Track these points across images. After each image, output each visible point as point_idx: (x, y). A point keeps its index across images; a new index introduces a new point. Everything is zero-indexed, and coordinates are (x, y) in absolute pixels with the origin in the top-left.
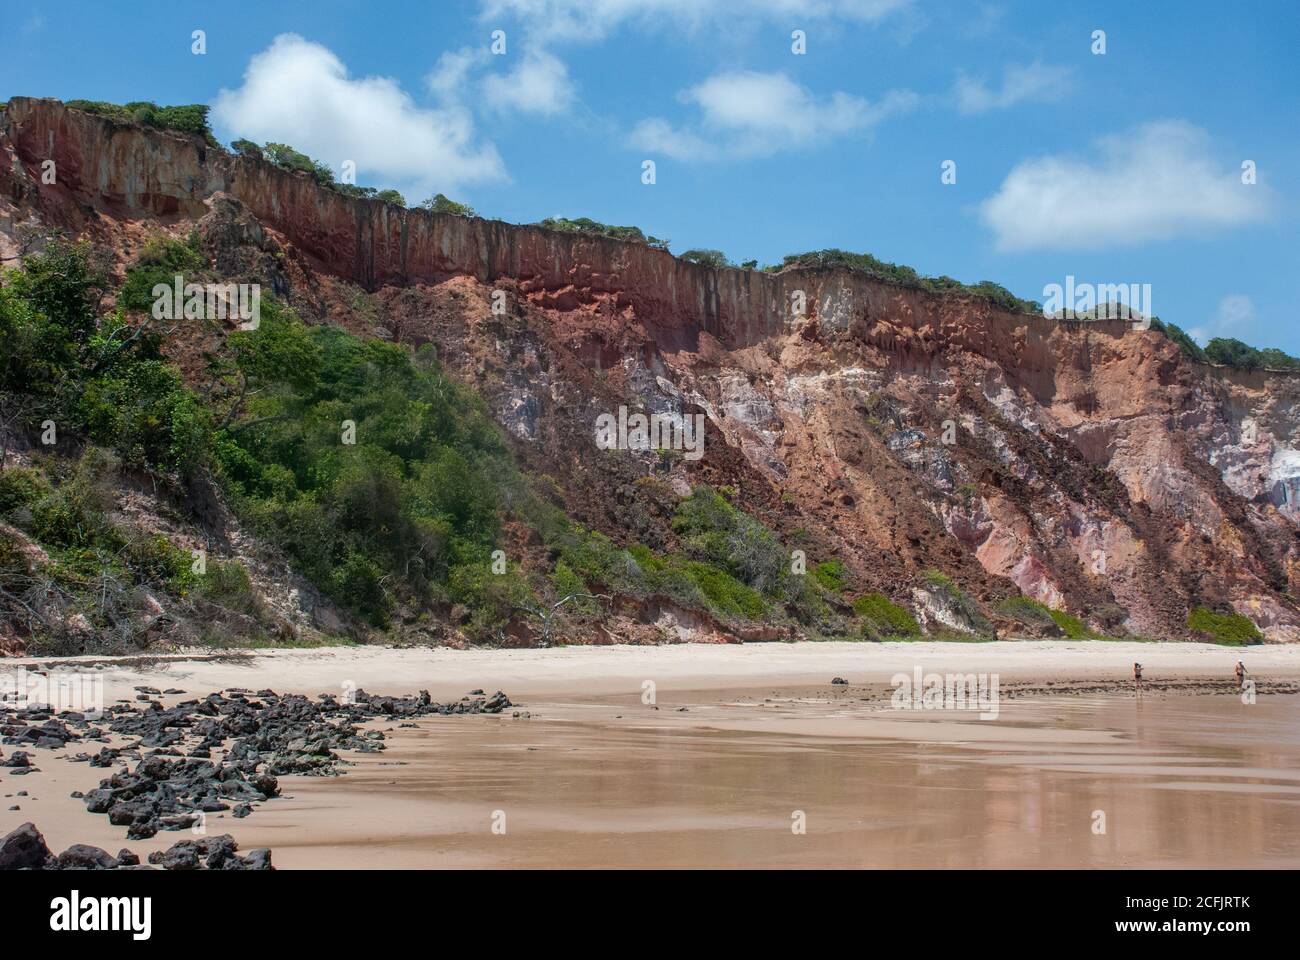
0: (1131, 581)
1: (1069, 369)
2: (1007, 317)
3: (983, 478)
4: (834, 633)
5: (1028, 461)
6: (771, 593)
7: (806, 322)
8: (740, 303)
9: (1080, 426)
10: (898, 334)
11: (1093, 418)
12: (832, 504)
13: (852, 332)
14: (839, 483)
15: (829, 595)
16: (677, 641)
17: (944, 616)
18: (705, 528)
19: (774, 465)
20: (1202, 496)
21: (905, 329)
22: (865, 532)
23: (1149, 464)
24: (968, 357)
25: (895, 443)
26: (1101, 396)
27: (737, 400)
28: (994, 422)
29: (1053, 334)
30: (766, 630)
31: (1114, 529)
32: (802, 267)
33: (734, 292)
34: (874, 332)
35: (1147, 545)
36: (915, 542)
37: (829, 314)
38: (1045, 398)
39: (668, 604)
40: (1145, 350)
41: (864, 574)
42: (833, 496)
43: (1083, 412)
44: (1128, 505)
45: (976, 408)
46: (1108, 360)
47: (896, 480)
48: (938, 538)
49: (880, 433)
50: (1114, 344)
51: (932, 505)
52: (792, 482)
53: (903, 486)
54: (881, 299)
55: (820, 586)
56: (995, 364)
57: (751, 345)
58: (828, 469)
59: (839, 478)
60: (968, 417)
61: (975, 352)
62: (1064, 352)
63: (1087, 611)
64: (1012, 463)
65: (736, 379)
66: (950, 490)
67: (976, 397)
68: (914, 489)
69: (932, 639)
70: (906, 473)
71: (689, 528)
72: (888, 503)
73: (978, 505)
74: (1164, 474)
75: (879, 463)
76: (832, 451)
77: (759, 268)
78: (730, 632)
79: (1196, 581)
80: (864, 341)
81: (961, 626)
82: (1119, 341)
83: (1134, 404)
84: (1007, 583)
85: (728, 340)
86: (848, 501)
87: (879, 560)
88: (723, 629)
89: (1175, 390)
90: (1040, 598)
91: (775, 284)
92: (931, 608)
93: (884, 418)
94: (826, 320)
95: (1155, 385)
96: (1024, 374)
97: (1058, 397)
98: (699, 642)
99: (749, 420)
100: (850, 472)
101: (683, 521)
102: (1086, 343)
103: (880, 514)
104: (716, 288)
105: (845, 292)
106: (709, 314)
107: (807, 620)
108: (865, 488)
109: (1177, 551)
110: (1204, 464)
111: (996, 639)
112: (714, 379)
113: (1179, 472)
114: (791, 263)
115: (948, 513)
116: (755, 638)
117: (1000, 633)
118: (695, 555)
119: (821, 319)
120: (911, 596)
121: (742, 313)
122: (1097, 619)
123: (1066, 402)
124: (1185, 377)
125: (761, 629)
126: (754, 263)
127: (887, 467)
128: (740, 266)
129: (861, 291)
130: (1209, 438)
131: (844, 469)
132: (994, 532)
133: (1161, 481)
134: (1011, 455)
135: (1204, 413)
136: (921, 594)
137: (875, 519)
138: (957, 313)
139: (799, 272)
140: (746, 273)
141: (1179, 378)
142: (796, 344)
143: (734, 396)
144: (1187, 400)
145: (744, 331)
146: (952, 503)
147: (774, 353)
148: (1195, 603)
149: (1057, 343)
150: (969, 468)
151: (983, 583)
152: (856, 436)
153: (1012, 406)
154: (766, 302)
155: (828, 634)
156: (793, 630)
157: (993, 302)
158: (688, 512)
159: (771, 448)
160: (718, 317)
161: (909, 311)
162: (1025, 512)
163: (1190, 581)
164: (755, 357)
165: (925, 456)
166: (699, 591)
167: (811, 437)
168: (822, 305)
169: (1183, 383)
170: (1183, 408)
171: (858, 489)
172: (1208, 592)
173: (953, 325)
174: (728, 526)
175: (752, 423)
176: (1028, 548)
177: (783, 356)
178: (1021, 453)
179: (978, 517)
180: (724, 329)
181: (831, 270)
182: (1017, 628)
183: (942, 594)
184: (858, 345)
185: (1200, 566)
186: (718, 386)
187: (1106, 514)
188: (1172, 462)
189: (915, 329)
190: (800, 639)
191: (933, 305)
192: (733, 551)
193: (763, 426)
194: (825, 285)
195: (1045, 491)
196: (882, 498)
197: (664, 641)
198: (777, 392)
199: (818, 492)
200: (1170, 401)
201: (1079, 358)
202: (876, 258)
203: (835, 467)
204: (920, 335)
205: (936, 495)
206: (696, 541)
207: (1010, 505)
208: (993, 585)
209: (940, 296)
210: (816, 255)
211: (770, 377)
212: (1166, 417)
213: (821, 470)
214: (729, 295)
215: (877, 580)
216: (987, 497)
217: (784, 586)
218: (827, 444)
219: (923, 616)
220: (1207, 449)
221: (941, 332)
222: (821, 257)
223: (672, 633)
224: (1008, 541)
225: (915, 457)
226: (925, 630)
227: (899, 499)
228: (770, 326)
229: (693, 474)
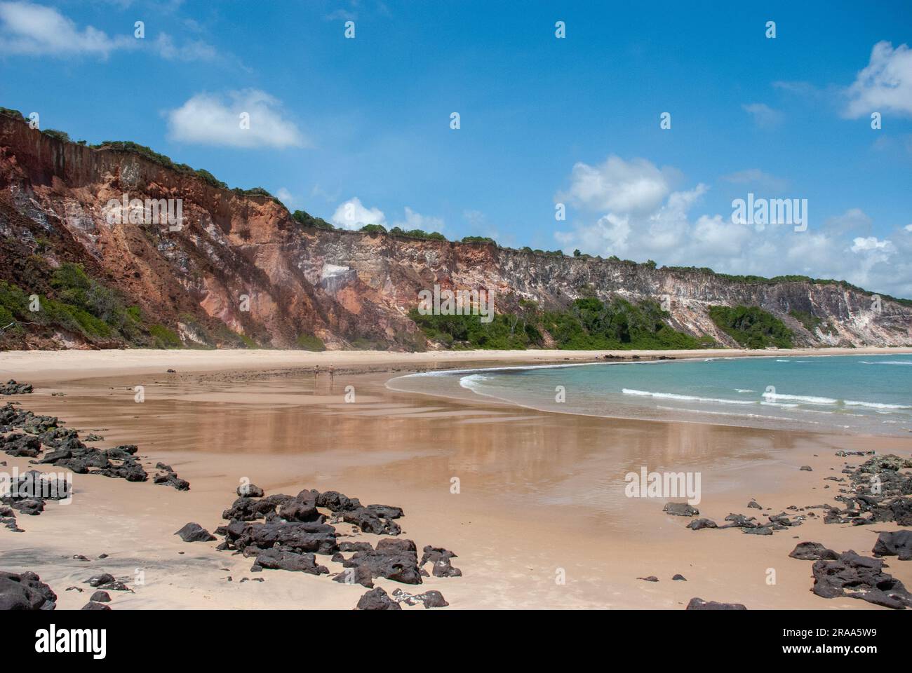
0: (271, 321)
1: (238, 217)
2: (211, 188)
3: (204, 268)
4: (142, 345)
5: (224, 261)
6: (111, 323)
7: (113, 178)
8: (77, 163)
9: (241, 246)
10: (160, 190)
11: (248, 243)
12: (128, 276)
13: (138, 187)
14: (132, 266)
15: (138, 324)
16: (65, 348)
17: (193, 337)
18: (70, 286)
19: (96, 253)
20: (296, 283)
21: (164, 188)
22: (147, 292)
23: (272, 266)
24: (194, 206)
25: (160, 247)
26: (252, 232)
27: (74, 216)
28: (207, 240)
29: (232, 200)
30: (111, 343)
31: (263, 297)
32: (114, 149)
33: (73, 156)
34: (149, 188)
35: (278, 305)
36: (173, 299)
37: (126, 175)
38: (226, 230)
39: (58, 327)
40: (273, 213)
41: (152, 315)
42: (129, 272)
43: (243, 239)
44: (270, 286)
45: (198, 232)
46: (256, 215)
47: (161, 266)
48: (185, 297)
49: (152, 241)
50: (259, 208)
51: (179, 280)
52: (107, 263)
53: (166, 270)
54: (153, 172)
55: (133, 320)
56: (207, 212)
57: (81, 187)
58: (126, 257)
59: (132, 263)
60: (194, 236)
61: (198, 204)
62: (237, 209)
63: (254, 335)
64: (217, 262)
65: (74, 204)
66: (188, 273)
67: (199, 228)
68: (171, 271)
69: (189, 349)
70: (166, 263)
71: (61, 286)
72: (158, 278)
73: (202, 281)
74: (279, 271)
75: (152, 257)
76: (128, 248)
77: (87, 145)
78: (93, 344)
79: (300, 322)
80: (144, 192)
81: (201, 342)
82: (261, 207)
83: (267, 237)
84: (219, 321)
85: (69, 184)
86: (137, 275)
87: (158, 308)
88: (89, 342)
89: (285, 233)
90: (232, 328)
91: (97, 155)
92: (187, 333)
93: (154, 233)
94: (124, 178)
95: (276, 229)
96: (218, 218)
97: (232, 230)
98: (76, 349)
99: (81, 228)
100: (137, 260)
101: (58, 282)
102: (247, 206)
103: (153, 283)
104: (63, 152)
105: (135, 165)
106: (59, 166)
107: (128, 337)
108: (146, 269)
109: (292, 308)
110: (296, 267)
111: (216, 348)
112: (61, 203)
113: (286, 270)
114: (106, 145)
115: (187, 285)
116: (105, 347)
117: (218, 345)
118: (67, 301)
119: (122, 178)
120: (177, 326)
121: (77, 168)
122: (259, 339)
123: (236, 233)
124: (290, 227)
125: (108, 342)
126: (85, 142)
127: (157, 259)
128: (76, 142)
129: (144, 166)
130: (298, 256)
131: (134, 258)
132: (209, 295)
133: (277, 275)
134: (216, 258)
135: (296, 245)
136: (182, 326)
137: (151, 285)
138: (190, 183)
139: (111, 151)
140: (80, 147)
141: (287, 227)
142: (106, 189)
143: (72, 213)
144: (290, 238)
145: (78, 178)
146: (189, 279)
147: (94, 192)
148: (300, 332)
149: (234, 204)
150: (197, 263)
151: (208, 320)
152: (140, 241)
153: (214, 233)
154: (91, 165)
155: (140, 345)
156: (123, 343)
157: (206, 180)
158: (60, 277)
159: (93, 244)
160: (64, 169)
161: (167, 180)
162: (225, 286)
163: (297, 322)
164: (84, 193)
165: (175, 255)
166: (74, 322)
167: (116, 240)
168: (122, 170)
169: (289, 230)
170: (288, 242)
171: (142, 269)
172: (305, 327)
173: (188, 189)
174: (85, 286)
175: (83, 229)
176: (226, 304)
177: (99, 195)
178: (221, 257)
179: (202, 288)
180: (66, 176)
181: (129, 152)
182: (226, 343)
183: (191, 326)
184: (141, 194)
185: (302, 316)
186: (63, 207)
187: (261, 289)
188: (282, 266)
189: (169, 189)
190: (127, 347)
191: (179, 178)
192: (88, 300)
193: (89, 231)
194: (125, 159)
195: (233, 277)
196: (155, 275)
197: (58, 348)
198: (96, 214)
199: (121, 269)
200: (282, 238)
201: (243, 213)
202: (151, 149)
203: (130, 257)
204: (172, 192)
205: (181, 275)
206: (66, 293)
207: (218, 283)
208: (213, 322)
209: (182, 174)
210: (121, 143)
211: (92, 205)
212: (281, 245)
213: (122, 257)
214: (71, 157)
215: (159, 318)
216: (206, 278)
217: (117, 320)
218: (125, 245)
219: (183, 337)
220: (297, 261)
221: (182, 192)
222: (124, 145)
223: (62, 344)
224: (216, 300)
225: (170, 255)
226: (184, 344)
227: (164, 276)
228: (92, 178)
229: (59, 256)
